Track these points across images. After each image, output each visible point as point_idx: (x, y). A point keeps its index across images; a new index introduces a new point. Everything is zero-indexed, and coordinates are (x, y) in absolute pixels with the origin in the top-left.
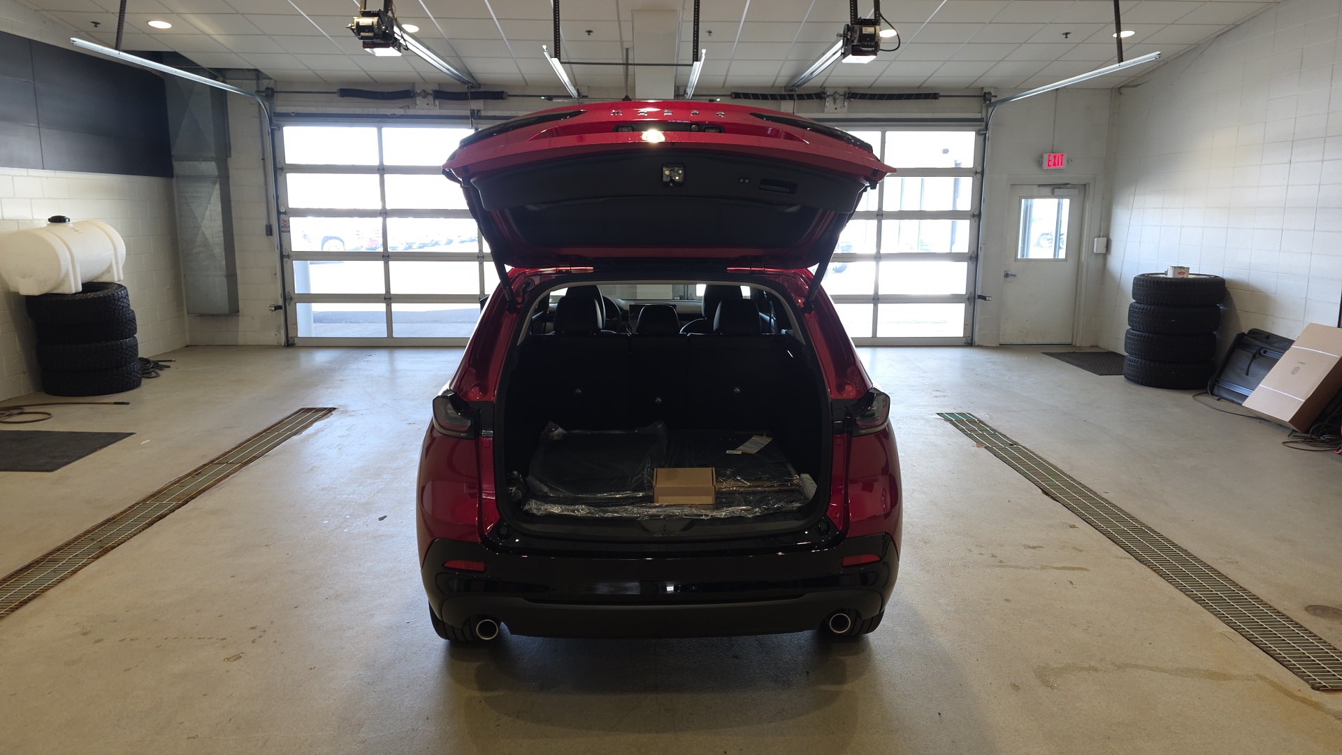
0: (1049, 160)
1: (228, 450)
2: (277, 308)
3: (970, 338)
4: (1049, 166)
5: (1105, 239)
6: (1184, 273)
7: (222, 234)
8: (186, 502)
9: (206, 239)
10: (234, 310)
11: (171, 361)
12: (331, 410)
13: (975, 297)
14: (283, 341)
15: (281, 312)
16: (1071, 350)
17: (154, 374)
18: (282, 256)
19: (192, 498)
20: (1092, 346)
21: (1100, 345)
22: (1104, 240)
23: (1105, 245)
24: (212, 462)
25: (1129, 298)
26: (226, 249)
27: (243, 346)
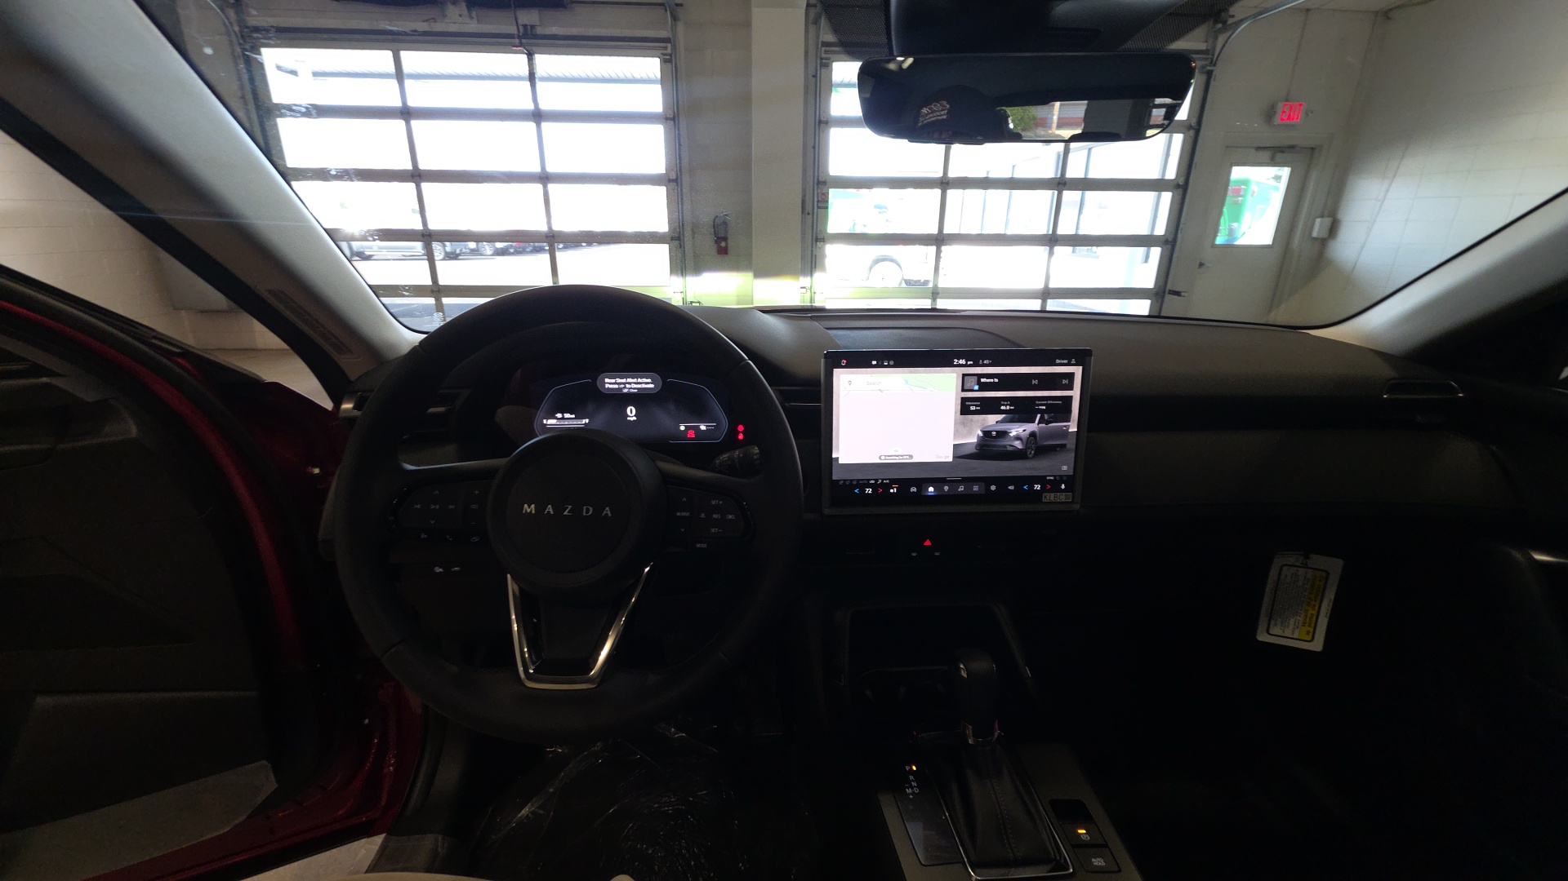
0: (1284, 112)
4: (1282, 119)
5: (1330, 220)
13: (1164, 292)
22: (1328, 221)
23: (1330, 227)
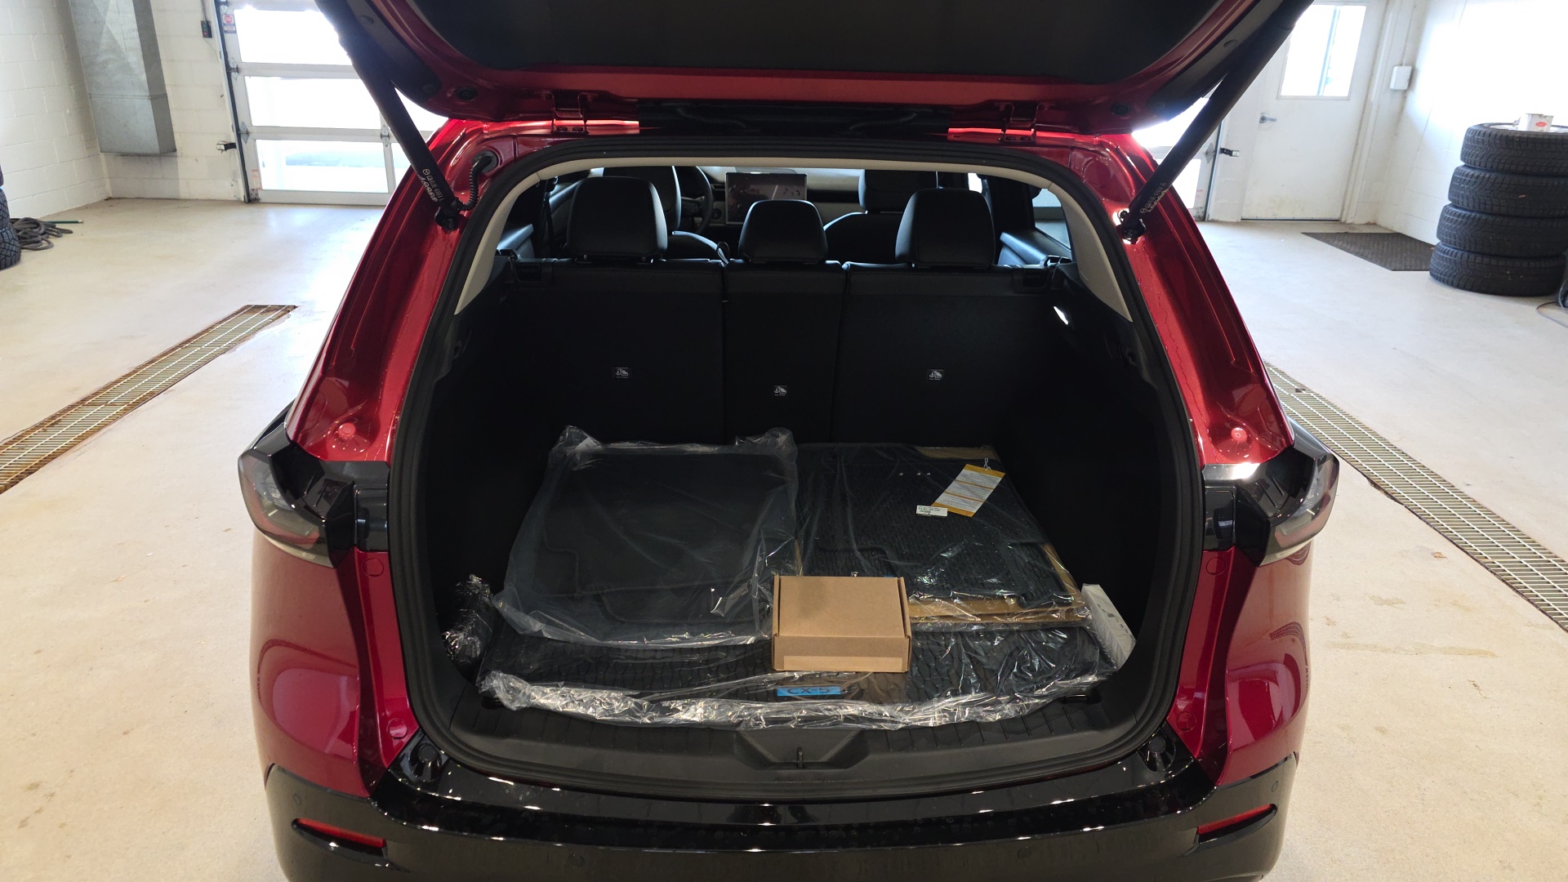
1: (114, 379)
2: (229, 146)
3: (1203, 210)
5: (1409, 69)
6: (1543, 124)
7: (136, 34)
8: (19, 478)
9: (115, 42)
10: (168, 149)
11: (77, 222)
12: (287, 309)
13: (1216, 151)
14: (242, 194)
15: (236, 151)
16: (1342, 230)
17: (44, 244)
18: (229, 70)
19: (30, 472)
20: (1368, 224)
21: (1381, 222)
23: (1409, 78)
24: (83, 401)
25: (1453, 160)
26: (145, 57)
27: (186, 200)
